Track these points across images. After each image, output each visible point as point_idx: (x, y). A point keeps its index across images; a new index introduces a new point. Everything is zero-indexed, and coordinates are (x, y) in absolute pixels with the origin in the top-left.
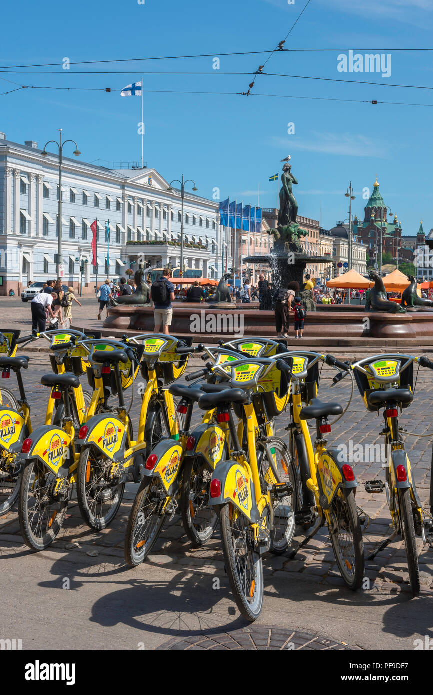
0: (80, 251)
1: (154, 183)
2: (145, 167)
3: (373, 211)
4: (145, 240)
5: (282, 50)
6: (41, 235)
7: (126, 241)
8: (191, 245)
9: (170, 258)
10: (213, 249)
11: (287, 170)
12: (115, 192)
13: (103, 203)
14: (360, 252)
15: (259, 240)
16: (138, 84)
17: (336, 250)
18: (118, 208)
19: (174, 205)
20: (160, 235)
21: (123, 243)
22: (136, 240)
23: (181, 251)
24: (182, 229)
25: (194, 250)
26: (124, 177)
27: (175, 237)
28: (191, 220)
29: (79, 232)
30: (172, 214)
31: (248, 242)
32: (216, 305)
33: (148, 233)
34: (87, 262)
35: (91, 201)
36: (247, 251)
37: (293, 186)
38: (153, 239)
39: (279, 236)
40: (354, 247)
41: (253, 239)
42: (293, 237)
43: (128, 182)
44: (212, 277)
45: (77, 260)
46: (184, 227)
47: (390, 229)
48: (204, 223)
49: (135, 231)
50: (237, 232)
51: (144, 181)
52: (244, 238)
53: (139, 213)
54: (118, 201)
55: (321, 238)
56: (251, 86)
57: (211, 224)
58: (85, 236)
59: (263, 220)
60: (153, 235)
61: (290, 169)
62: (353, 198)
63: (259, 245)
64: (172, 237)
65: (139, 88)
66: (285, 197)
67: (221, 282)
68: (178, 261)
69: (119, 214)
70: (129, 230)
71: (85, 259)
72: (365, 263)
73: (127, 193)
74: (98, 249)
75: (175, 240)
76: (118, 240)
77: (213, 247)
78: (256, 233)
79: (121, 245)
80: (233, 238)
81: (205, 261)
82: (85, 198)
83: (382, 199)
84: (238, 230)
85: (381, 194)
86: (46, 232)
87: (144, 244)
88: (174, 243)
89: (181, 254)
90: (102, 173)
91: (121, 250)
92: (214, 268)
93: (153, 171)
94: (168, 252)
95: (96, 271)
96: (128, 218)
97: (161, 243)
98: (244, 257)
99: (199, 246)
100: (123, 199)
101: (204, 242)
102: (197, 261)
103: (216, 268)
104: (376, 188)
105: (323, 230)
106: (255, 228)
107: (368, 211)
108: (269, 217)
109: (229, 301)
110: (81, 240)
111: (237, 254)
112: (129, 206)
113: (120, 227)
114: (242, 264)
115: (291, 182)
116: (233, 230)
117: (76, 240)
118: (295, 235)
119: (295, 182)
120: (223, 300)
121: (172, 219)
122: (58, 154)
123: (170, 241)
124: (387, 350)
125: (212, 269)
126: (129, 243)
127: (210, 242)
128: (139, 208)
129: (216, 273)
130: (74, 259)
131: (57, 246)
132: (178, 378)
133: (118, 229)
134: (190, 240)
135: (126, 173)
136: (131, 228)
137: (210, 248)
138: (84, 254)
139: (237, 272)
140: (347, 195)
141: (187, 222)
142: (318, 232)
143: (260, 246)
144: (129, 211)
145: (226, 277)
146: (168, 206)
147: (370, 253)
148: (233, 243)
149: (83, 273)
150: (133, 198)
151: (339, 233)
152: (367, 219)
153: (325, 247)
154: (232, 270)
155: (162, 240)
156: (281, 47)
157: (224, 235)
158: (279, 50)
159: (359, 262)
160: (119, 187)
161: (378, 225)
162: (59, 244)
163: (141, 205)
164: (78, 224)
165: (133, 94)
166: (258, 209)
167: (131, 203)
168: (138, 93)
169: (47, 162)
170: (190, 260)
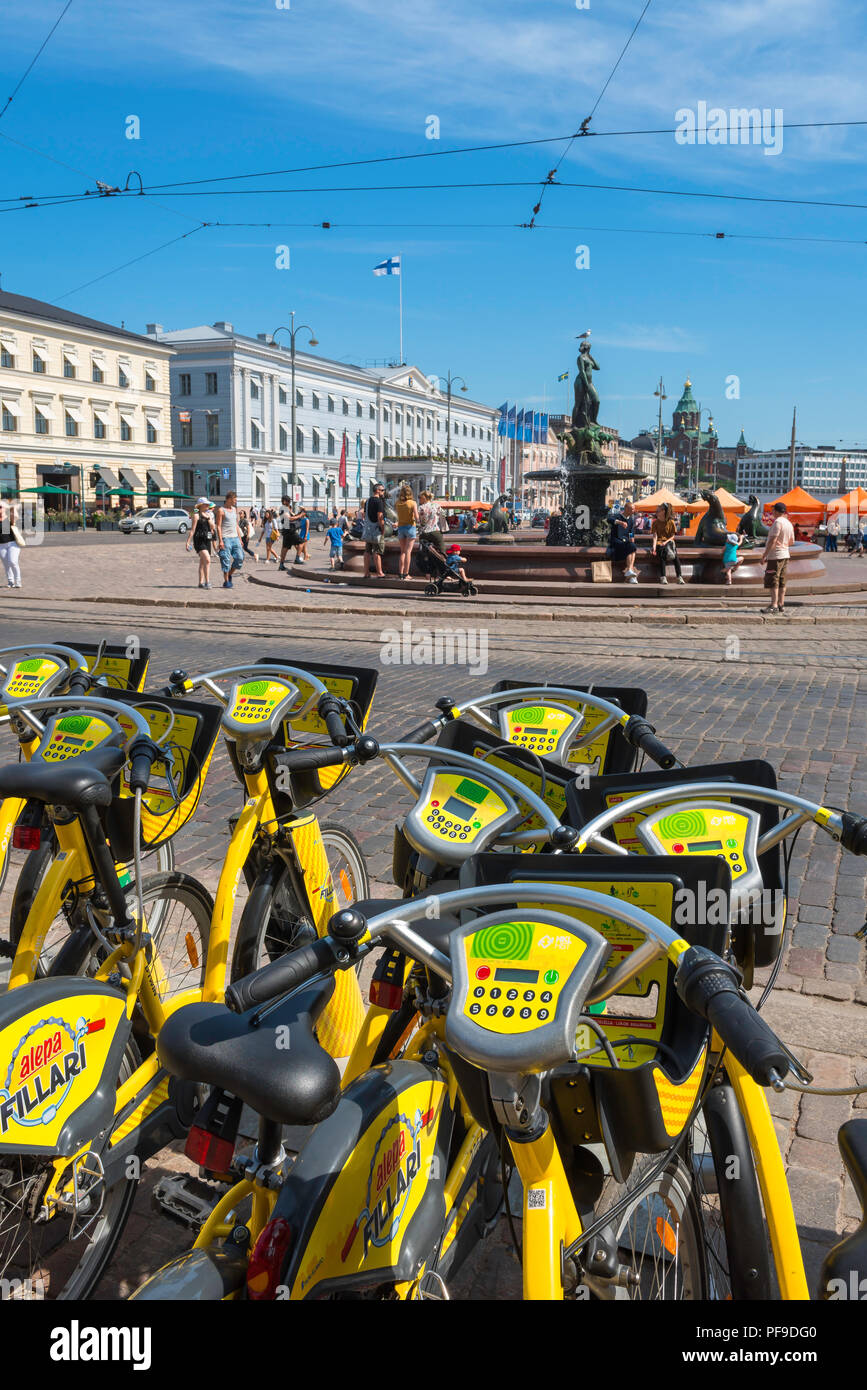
0: (326, 469)
1: (415, 383)
2: (404, 364)
3: (685, 417)
4: (405, 454)
5: (587, 134)
6: (278, 450)
7: (382, 456)
8: (462, 461)
9: (436, 477)
10: (488, 465)
11: (585, 350)
12: (368, 396)
13: (352, 410)
14: (669, 466)
15: (544, 452)
16: (395, 260)
17: (638, 464)
18: (372, 416)
19: (441, 411)
20: (424, 449)
21: (378, 458)
22: (394, 455)
23: (448, 468)
24: (449, 440)
25: (464, 466)
26: (378, 377)
27: (443, 451)
28: (461, 429)
29: (324, 445)
30: (438, 422)
31: (531, 455)
32: (489, 537)
33: (408, 446)
34: (334, 482)
35: (338, 407)
36: (530, 466)
37: (593, 373)
38: (416, 454)
39: (573, 443)
40: (661, 461)
41: (537, 453)
42: (593, 443)
43: (384, 383)
44: (488, 499)
45: (322, 480)
46: (451, 437)
47: (703, 439)
48: (477, 433)
49: (394, 444)
50: (517, 445)
51: (403, 382)
52: (526, 451)
53: (398, 421)
54: (371, 407)
55: (620, 451)
56: (536, 210)
57: (485, 435)
58: (331, 451)
59: (550, 429)
60: (415, 448)
61: (589, 348)
62: (664, 397)
63: (544, 459)
64: (438, 450)
65: (397, 265)
66: (583, 389)
67: (495, 506)
68: (445, 480)
69: (373, 423)
70: (386, 443)
71: (331, 479)
72: (673, 481)
73: (382, 396)
74: (348, 467)
75: (441, 455)
76: (372, 455)
77: (489, 463)
78: (541, 445)
79: (375, 461)
80: (512, 451)
81: (478, 481)
82: (345, 407)
83: (694, 402)
84: (519, 442)
85: (694, 395)
86: (283, 446)
87: (404, 459)
88: (440, 458)
89: (448, 472)
90: (352, 371)
91: (377, 467)
92: (489, 488)
93: (414, 369)
94: (433, 469)
95: (345, 494)
96: (384, 427)
97: (424, 459)
98: (524, 473)
99: (471, 461)
100: (378, 404)
101: (477, 457)
102: (469, 480)
103: (493, 489)
104: (687, 388)
105: (622, 441)
106: (541, 439)
107: (677, 417)
108: (557, 424)
109: (506, 531)
110: (327, 456)
111: (517, 472)
112: (386, 413)
113: (374, 438)
114: (523, 484)
115: (591, 367)
116: (513, 442)
117: (321, 455)
118: (596, 440)
119: (596, 367)
120: (498, 530)
121: (438, 429)
122: (290, 347)
123: (436, 455)
124: (730, 602)
125: (488, 490)
126: (386, 459)
127: (484, 456)
128: (398, 415)
129: (492, 495)
130: (318, 478)
131: (291, 463)
132: (334, 787)
133: (371, 441)
134: (460, 454)
135: (381, 371)
136: (388, 440)
137: (485, 463)
138: (330, 472)
139: (518, 493)
140: (656, 394)
141: (456, 431)
142: (617, 443)
143: (546, 461)
144: (386, 419)
145: (503, 499)
146: (433, 412)
147: (679, 468)
148: (512, 457)
149: (329, 496)
150: (390, 403)
151: (643, 444)
152: (676, 426)
153: (626, 461)
154: (511, 491)
155: (426, 454)
156: (584, 130)
157: (502, 447)
158: (582, 135)
159: (666, 480)
160: (372, 390)
161: (691, 434)
162: (293, 461)
163: (399, 411)
164: (323, 436)
165: (389, 272)
166: (544, 416)
167: (388, 409)
168: (396, 271)
169: (283, 358)
170: (460, 479)
